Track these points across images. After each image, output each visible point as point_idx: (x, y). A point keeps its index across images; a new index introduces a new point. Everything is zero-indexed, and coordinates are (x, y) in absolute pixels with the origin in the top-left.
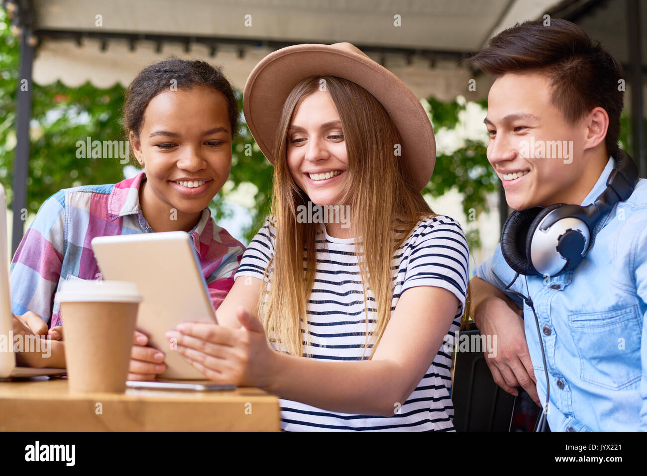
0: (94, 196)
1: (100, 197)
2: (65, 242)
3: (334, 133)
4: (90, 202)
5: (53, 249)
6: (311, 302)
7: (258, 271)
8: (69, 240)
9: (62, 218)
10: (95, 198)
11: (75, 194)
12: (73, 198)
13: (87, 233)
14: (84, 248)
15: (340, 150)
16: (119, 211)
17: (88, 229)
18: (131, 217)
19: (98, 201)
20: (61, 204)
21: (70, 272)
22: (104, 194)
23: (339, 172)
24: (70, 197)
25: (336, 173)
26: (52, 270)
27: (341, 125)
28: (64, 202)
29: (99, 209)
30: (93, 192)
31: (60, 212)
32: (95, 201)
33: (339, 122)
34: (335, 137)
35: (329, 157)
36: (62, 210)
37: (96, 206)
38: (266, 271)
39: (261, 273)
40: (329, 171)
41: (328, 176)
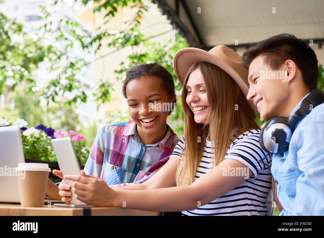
0: (119, 127)
1: (121, 128)
2: (104, 147)
3: (201, 89)
4: (116, 130)
5: (99, 150)
6: (200, 167)
7: (177, 155)
8: (106, 147)
9: (103, 137)
10: (119, 129)
11: (109, 127)
12: (109, 129)
13: (113, 144)
14: (112, 150)
15: (204, 97)
16: (126, 134)
17: (114, 142)
18: (133, 136)
19: (120, 130)
20: (103, 131)
21: (107, 161)
22: (123, 126)
23: (205, 107)
24: (107, 128)
25: (204, 108)
26: (99, 160)
27: (205, 85)
28: (104, 130)
29: (120, 133)
30: (118, 126)
31: (102, 135)
32: (118, 130)
33: (203, 84)
34: (202, 91)
35: (199, 100)
36: (103, 134)
37: (119, 131)
38: (181, 154)
39: (178, 155)
40: (200, 106)
41: (199, 109)
